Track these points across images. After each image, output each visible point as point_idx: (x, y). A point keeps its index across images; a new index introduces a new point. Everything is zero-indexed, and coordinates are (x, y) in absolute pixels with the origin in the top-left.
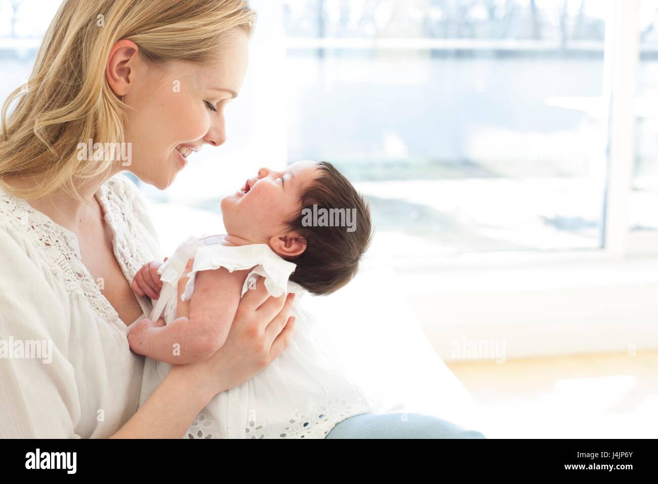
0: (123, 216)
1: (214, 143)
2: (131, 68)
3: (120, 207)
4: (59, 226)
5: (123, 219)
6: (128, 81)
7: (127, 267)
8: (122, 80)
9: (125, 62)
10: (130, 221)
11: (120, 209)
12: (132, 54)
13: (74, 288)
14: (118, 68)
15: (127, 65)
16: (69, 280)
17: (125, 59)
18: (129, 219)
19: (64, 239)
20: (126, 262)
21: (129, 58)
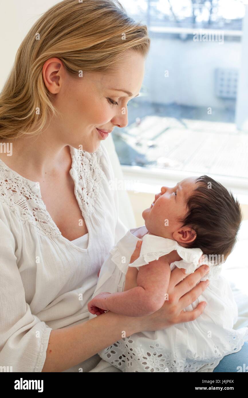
0: (90, 166)
1: (119, 126)
2: (60, 76)
3: (89, 160)
4: (25, 179)
5: (90, 168)
6: (59, 85)
7: (82, 202)
8: (54, 84)
9: (57, 72)
10: (95, 170)
11: (88, 161)
12: (60, 67)
13: (27, 218)
14: (52, 76)
15: (57, 74)
16: (24, 214)
17: (56, 70)
18: (94, 168)
19: (28, 187)
20: (82, 198)
21: (58, 70)
